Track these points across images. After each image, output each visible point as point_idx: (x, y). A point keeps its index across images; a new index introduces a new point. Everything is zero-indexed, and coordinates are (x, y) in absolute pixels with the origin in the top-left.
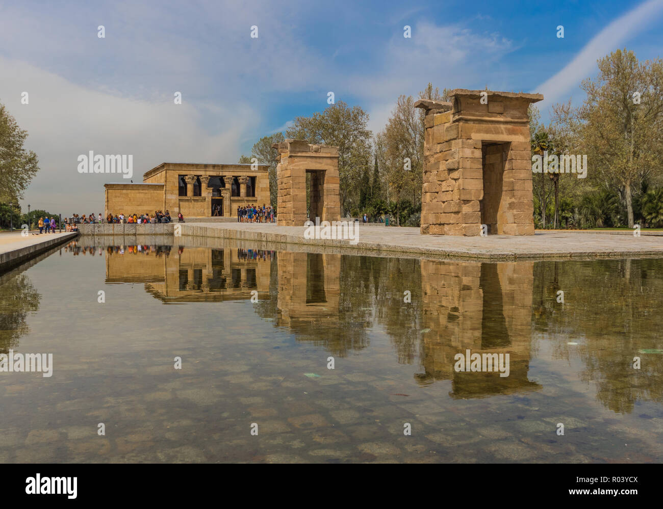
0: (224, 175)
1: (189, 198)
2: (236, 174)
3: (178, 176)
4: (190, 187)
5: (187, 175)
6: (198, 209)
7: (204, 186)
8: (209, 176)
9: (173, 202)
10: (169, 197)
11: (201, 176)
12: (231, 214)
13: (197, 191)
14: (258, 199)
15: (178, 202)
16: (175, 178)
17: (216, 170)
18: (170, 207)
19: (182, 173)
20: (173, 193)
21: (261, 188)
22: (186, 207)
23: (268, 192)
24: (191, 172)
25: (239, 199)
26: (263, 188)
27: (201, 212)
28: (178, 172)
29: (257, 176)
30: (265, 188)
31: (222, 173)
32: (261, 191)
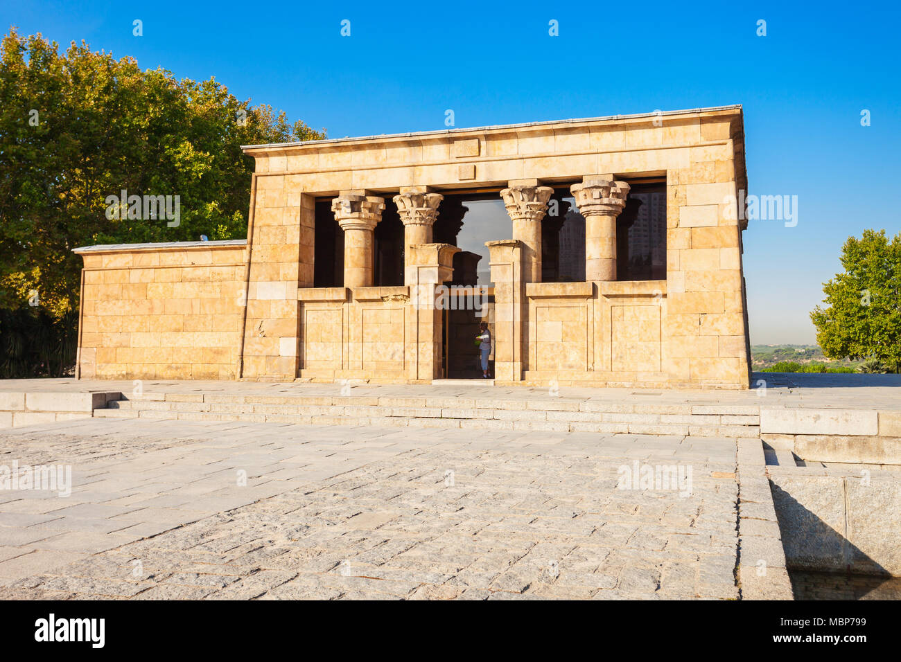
1: (352, 295)
3: (297, 202)
4: (355, 246)
6: (379, 345)
7: (413, 233)
9: (275, 312)
10: (263, 290)
12: (525, 368)
14: (669, 292)
15: (295, 313)
16: (288, 209)
17: (458, 160)
18: (264, 334)
19: (313, 183)
20: (276, 276)
21: (687, 233)
22: (329, 333)
23: (727, 249)
24: (354, 176)
25: (561, 290)
26: (698, 230)
27: (392, 358)
28: (298, 184)
29: (666, 171)
30: (708, 229)
31: (489, 171)
32: (692, 247)
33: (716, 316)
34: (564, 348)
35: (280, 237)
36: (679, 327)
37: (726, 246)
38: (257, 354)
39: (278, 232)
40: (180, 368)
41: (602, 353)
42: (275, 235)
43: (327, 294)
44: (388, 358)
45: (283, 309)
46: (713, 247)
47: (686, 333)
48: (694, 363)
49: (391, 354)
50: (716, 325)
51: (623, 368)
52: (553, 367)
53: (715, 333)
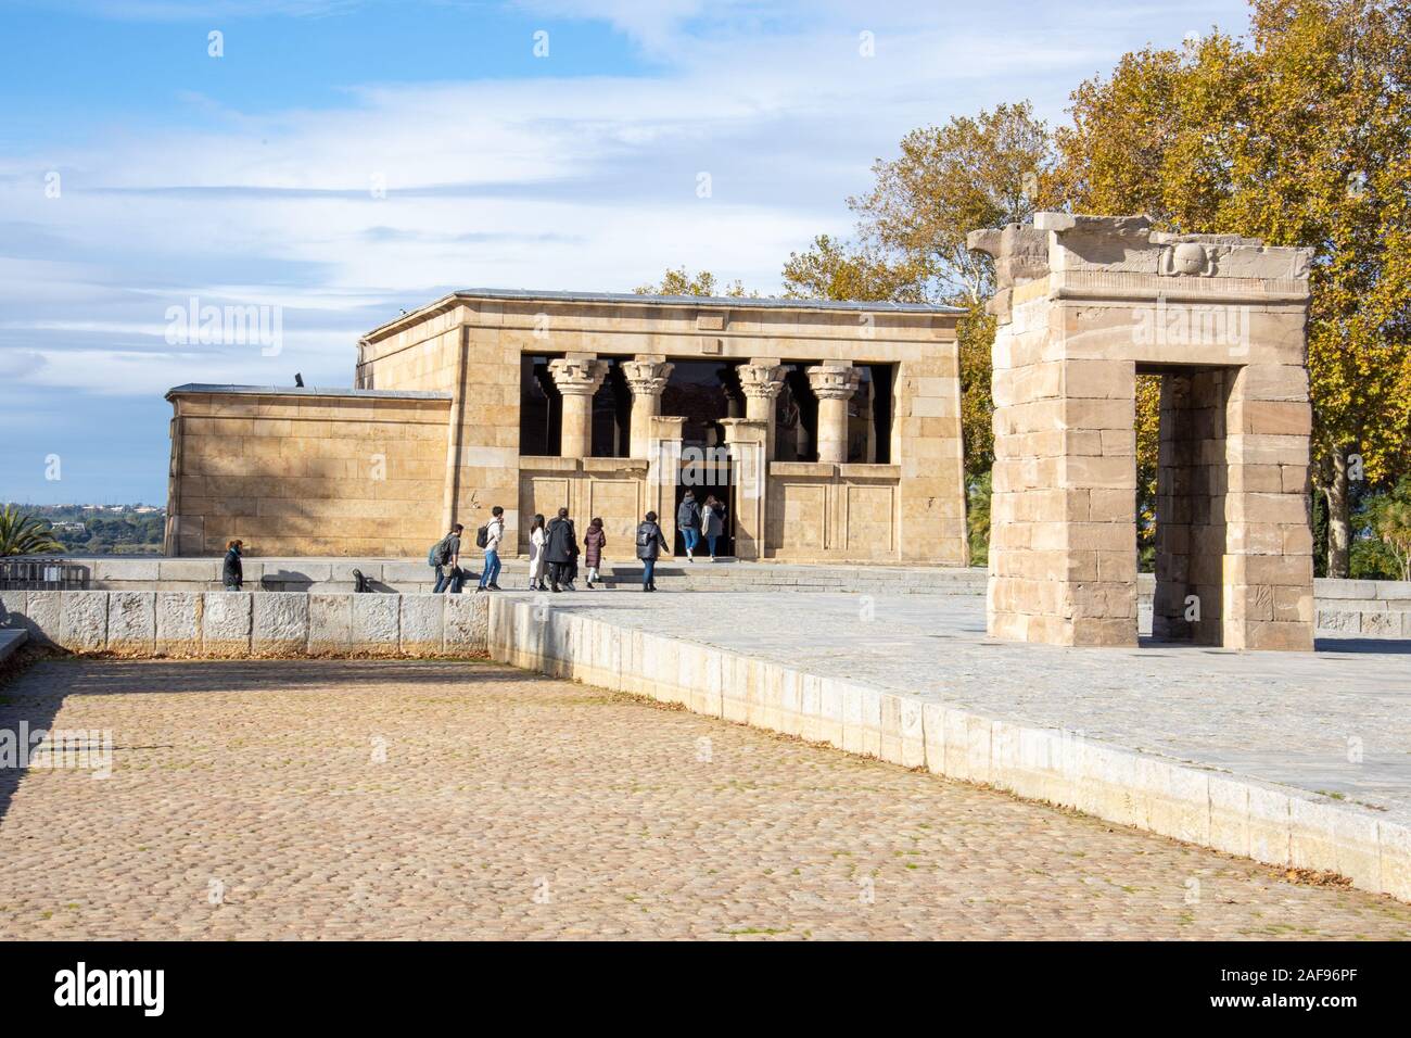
0: (740, 354)
1: (572, 467)
2: (799, 352)
3: (517, 361)
4: (574, 413)
5: (561, 355)
8: (670, 359)
9: (491, 481)
10: (475, 456)
11: (630, 357)
13: (609, 431)
14: (904, 474)
15: (515, 484)
16: (507, 367)
17: (700, 332)
18: (478, 505)
19: (536, 341)
20: (492, 441)
21: (919, 421)
22: (551, 505)
23: (951, 439)
24: (584, 338)
25: (804, 470)
26: (928, 419)
27: (624, 534)
28: (518, 340)
29: (899, 362)
30: (937, 419)
31: (732, 346)
32: (922, 436)
33: (943, 500)
34: (802, 527)
35: (496, 397)
36: (912, 508)
37: (951, 436)
39: (493, 392)
40: (331, 542)
41: (838, 533)
42: (490, 395)
43: (554, 463)
44: (620, 533)
45: (501, 478)
46: (941, 437)
47: (917, 515)
48: (924, 542)
49: (622, 529)
50: (943, 509)
51: (857, 547)
53: (942, 516)
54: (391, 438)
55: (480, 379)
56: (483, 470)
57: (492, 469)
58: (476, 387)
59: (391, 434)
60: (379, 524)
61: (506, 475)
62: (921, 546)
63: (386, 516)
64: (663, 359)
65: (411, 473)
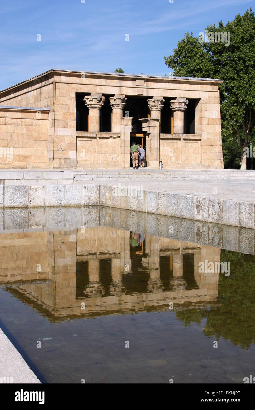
0: (150, 95)
1: (93, 135)
2: (169, 94)
3: (74, 95)
4: (94, 116)
5: (89, 94)
6: (107, 154)
7: (117, 113)
8: (126, 96)
9: (67, 140)
10: (61, 131)
11: (113, 95)
14: (203, 138)
15: (75, 142)
16: (71, 98)
17: (136, 86)
18: (62, 149)
19: (81, 89)
20: (66, 126)
21: (207, 120)
22: (87, 149)
23: (217, 125)
24: (97, 88)
25: (171, 136)
26: (210, 119)
27: (112, 160)
28: (74, 88)
29: (201, 98)
30: (213, 118)
31: (147, 92)
32: (208, 124)
33: (215, 146)
34: (170, 156)
35: (67, 109)
36: (205, 150)
37: (217, 124)
38: (60, 157)
39: (66, 107)
40: (7, 164)
41: (182, 158)
42: (65, 108)
43: (88, 134)
44: (111, 159)
45: (70, 139)
46: (214, 125)
47: (207, 152)
48: (209, 161)
50: (215, 149)
51: (188, 163)
52: (167, 163)
53: (215, 152)
54: (27, 125)
55: (61, 103)
56: (64, 136)
57: (67, 136)
58: (60, 106)
59: (28, 123)
60: (24, 157)
61: (72, 138)
62: (208, 162)
63: (27, 154)
64: (124, 96)
65: (35, 138)
